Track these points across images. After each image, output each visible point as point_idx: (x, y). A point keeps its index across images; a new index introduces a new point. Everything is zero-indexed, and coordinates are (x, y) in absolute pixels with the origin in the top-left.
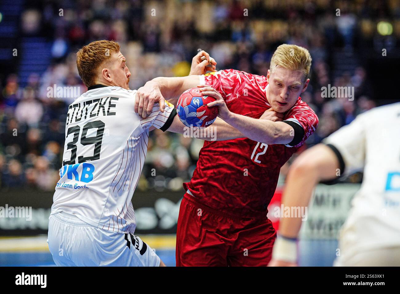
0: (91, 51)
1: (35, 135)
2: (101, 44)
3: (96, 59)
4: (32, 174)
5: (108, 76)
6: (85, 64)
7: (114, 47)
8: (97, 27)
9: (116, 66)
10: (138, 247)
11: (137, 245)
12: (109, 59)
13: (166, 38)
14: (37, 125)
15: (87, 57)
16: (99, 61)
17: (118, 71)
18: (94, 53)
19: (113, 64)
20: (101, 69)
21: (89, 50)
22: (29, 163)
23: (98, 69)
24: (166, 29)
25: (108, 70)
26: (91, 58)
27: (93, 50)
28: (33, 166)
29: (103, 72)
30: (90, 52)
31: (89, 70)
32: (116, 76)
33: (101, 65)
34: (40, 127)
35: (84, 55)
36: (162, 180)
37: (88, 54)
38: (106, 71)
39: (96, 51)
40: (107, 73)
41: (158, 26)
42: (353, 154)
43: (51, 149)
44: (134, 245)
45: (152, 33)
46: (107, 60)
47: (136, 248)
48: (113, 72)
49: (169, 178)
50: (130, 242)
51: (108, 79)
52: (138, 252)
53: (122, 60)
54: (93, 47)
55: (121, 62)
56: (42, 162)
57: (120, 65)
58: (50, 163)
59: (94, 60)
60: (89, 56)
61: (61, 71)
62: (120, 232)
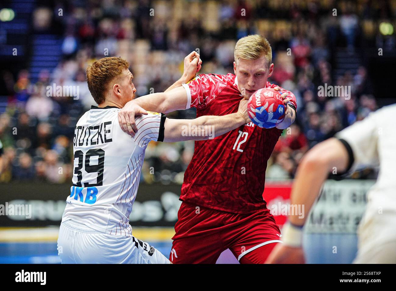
0: (104, 66)
1: (45, 129)
2: (113, 61)
3: (109, 75)
4: (41, 167)
5: (118, 91)
6: (98, 79)
7: (124, 64)
8: (106, 25)
9: (126, 82)
10: (146, 249)
11: (145, 247)
12: (120, 75)
13: (173, 36)
14: (47, 119)
15: (100, 72)
16: (111, 77)
17: (127, 87)
18: (106, 69)
19: (123, 80)
20: (112, 85)
21: (101, 66)
22: (39, 156)
23: (110, 84)
24: (173, 27)
25: (119, 86)
26: (103, 73)
27: (105, 66)
28: (43, 159)
29: (115, 87)
30: (102, 67)
31: (101, 85)
32: (125, 92)
33: (113, 80)
34: (50, 122)
35: (97, 70)
36: (168, 174)
37: (100, 69)
38: (117, 86)
39: (108, 67)
40: (117, 88)
41: (165, 25)
42: (364, 150)
43: (61, 143)
44: (142, 246)
45: (160, 31)
46: (118, 76)
47: (144, 249)
48: (123, 88)
49: (175, 173)
50: (138, 243)
51: (119, 94)
52: (146, 253)
53: (130, 77)
54: (105, 63)
55: (130, 78)
56: (51, 155)
57: (129, 81)
58: (59, 157)
59: (106, 75)
60: (102, 71)
61: (71, 68)
62: (127, 235)
